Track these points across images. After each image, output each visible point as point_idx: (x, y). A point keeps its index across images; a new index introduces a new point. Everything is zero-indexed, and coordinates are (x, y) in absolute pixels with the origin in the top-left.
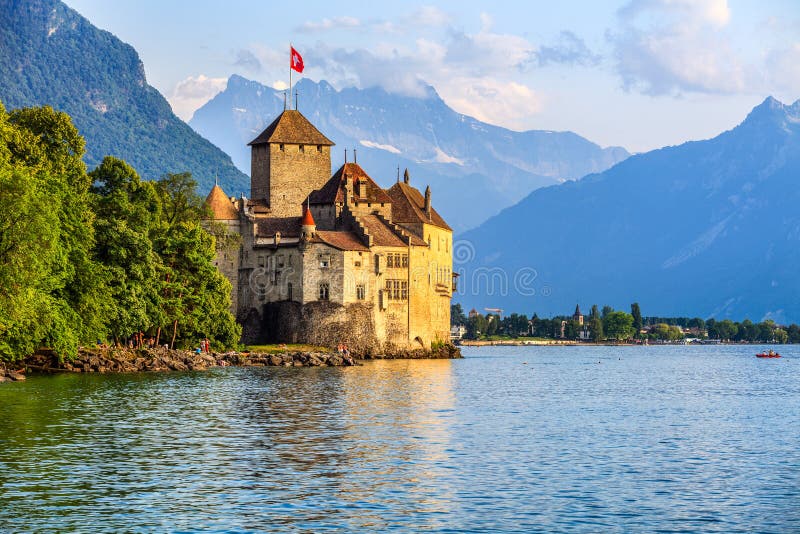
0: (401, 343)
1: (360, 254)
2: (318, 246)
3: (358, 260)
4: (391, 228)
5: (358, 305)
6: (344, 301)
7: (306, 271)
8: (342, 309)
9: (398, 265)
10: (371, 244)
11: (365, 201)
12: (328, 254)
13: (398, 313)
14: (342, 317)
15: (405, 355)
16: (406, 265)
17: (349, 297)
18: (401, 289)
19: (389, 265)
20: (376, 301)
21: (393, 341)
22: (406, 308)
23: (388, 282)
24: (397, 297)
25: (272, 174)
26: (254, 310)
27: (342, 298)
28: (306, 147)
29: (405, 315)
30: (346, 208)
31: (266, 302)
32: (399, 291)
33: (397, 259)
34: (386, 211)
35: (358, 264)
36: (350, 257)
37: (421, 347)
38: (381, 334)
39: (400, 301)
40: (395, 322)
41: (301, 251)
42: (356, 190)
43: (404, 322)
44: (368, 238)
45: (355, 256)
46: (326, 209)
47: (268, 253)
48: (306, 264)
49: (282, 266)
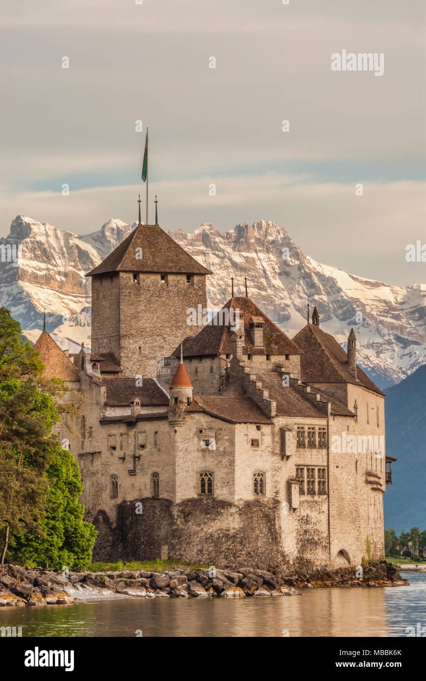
0: (319, 558)
1: (258, 428)
2: (197, 417)
3: (256, 437)
4: (301, 390)
5: (257, 503)
6: (236, 497)
7: (180, 454)
8: (233, 510)
9: (312, 445)
10: (273, 413)
11: (261, 353)
12: (211, 429)
13: (314, 515)
14: (232, 522)
16: (324, 444)
17: (243, 492)
18: (317, 480)
19: (300, 445)
20: (282, 496)
21: (308, 556)
22: (325, 507)
23: (299, 469)
24: (311, 492)
25: (122, 317)
26: (102, 512)
27: (232, 493)
28: (171, 278)
29: (324, 517)
30: (236, 361)
31: (119, 501)
32: (316, 483)
33: (312, 434)
34: (293, 365)
35: (255, 443)
36: (243, 433)
37: (347, 565)
38: (290, 546)
39: (316, 498)
40: (309, 527)
41: (173, 424)
42: (249, 337)
43: (323, 528)
44: (269, 404)
45: (251, 431)
46: (207, 364)
47: (123, 429)
48: (180, 445)
49: (143, 447)
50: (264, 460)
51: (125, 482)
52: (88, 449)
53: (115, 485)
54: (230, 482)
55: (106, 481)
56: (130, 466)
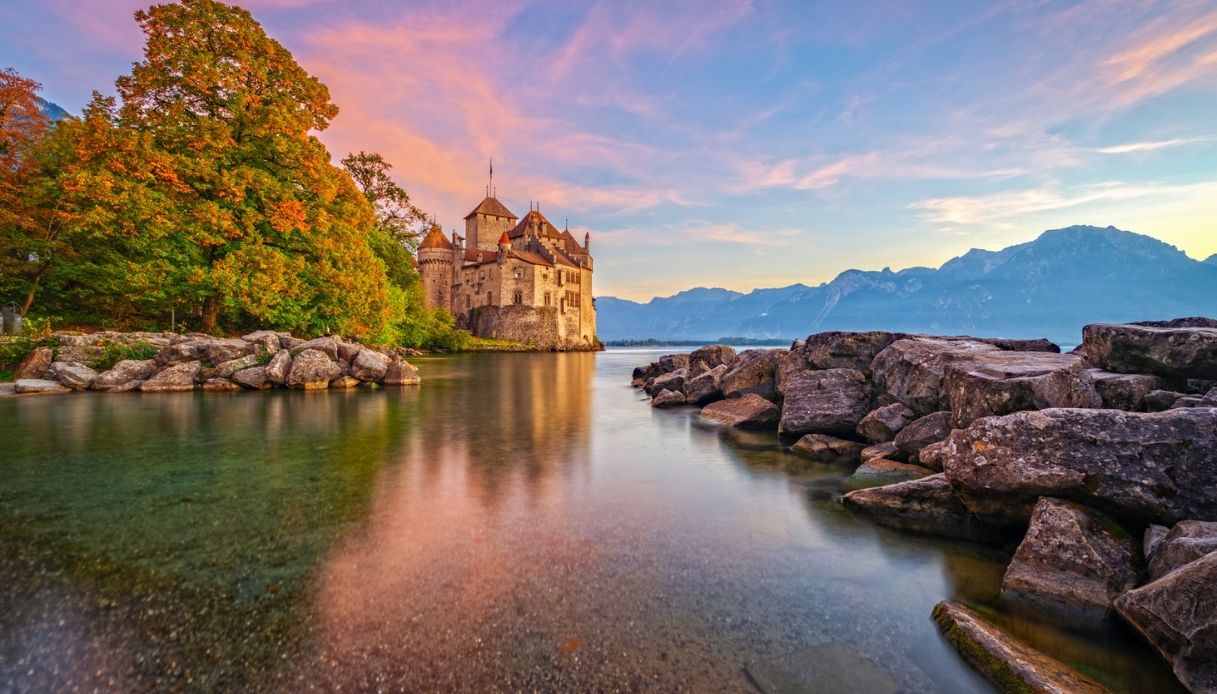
0: (575, 339)
1: (547, 269)
2: (513, 260)
3: (545, 273)
4: (567, 256)
5: (546, 308)
6: (535, 305)
7: (504, 281)
8: (533, 312)
9: (573, 281)
10: (555, 262)
11: (545, 236)
12: (521, 267)
13: (574, 318)
14: (533, 318)
15: (577, 349)
16: (579, 282)
17: (538, 302)
19: (568, 280)
20: (559, 307)
21: (570, 338)
22: (578, 314)
23: (567, 292)
24: (572, 305)
26: (462, 314)
27: (533, 302)
28: (501, 219)
29: (578, 319)
30: (533, 239)
31: (471, 308)
32: (575, 300)
33: (573, 275)
34: (561, 244)
35: (545, 276)
36: (539, 270)
37: (587, 343)
38: (562, 332)
39: (575, 309)
40: (571, 323)
41: (499, 264)
42: (540, 229)
43: (577, 324)
44: (552, 256)
45: (543, 270)
46: (518, 241)
47: (473, 270)
48: (503, 276)
49: (483, 278)
50: (551, 287)
51: (474, 298)
52: (456, 283)
53: (469, 300)
54: (531, 296)
55: (464, 298)
56: (477, 290)
